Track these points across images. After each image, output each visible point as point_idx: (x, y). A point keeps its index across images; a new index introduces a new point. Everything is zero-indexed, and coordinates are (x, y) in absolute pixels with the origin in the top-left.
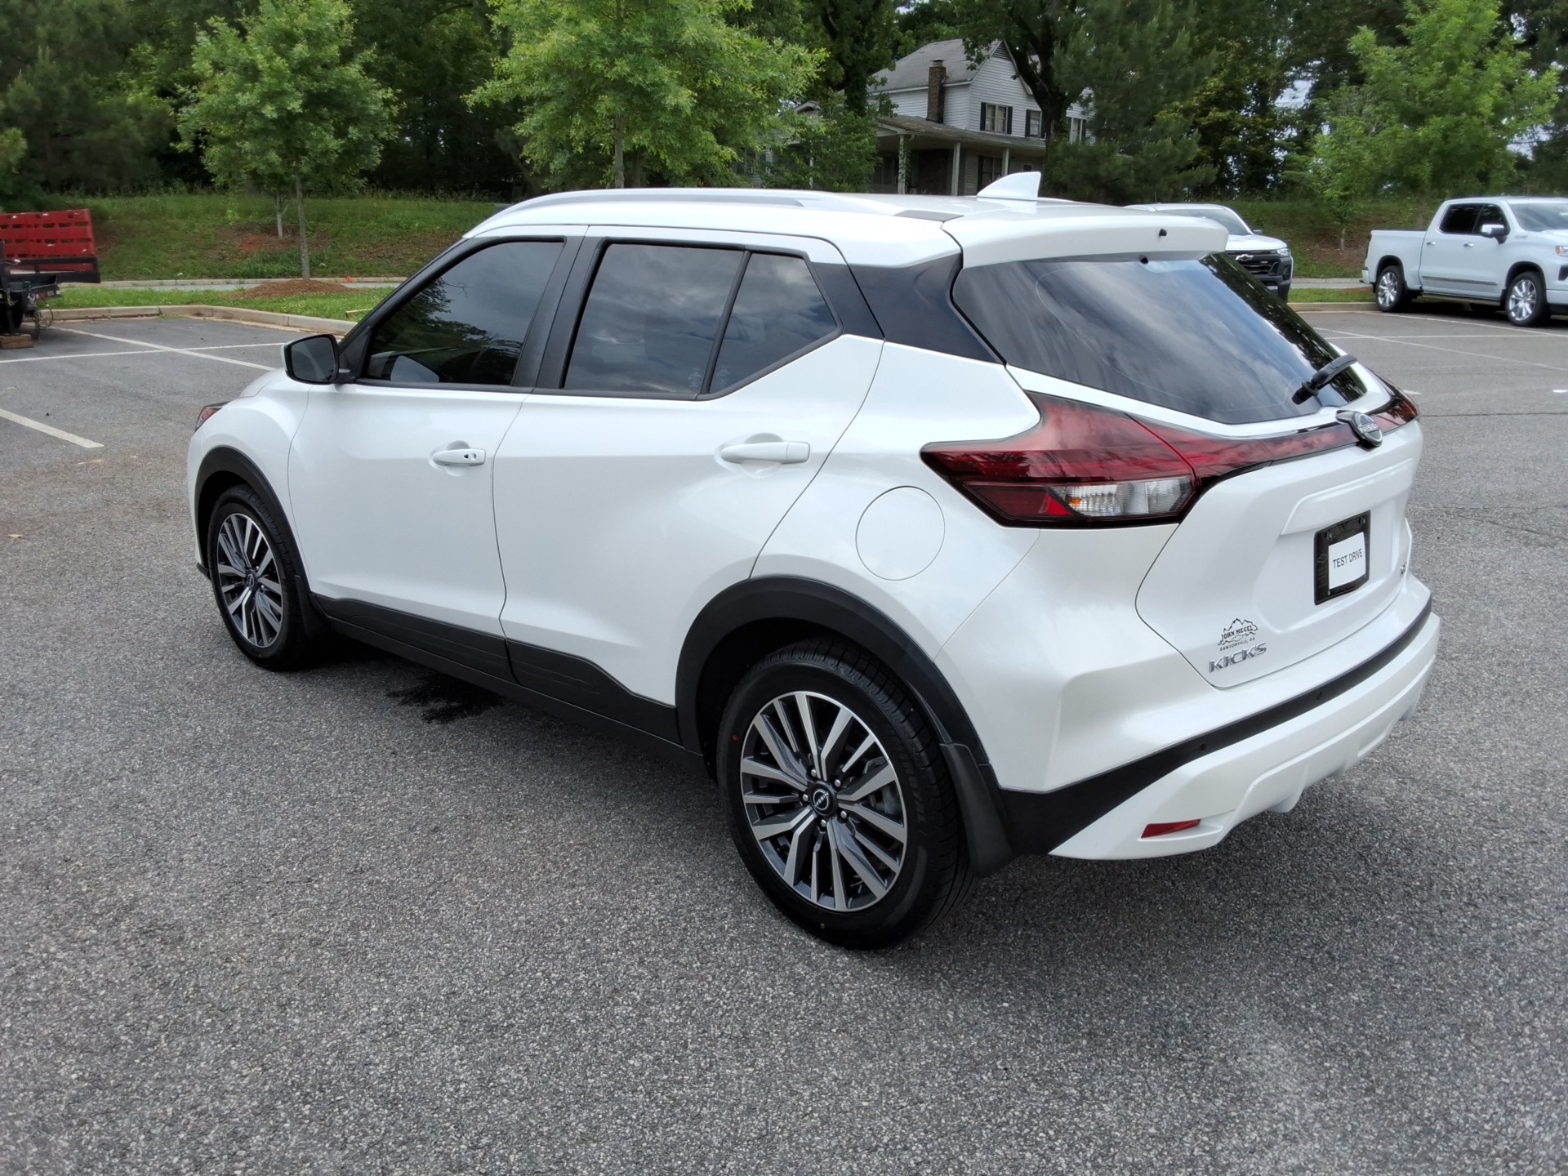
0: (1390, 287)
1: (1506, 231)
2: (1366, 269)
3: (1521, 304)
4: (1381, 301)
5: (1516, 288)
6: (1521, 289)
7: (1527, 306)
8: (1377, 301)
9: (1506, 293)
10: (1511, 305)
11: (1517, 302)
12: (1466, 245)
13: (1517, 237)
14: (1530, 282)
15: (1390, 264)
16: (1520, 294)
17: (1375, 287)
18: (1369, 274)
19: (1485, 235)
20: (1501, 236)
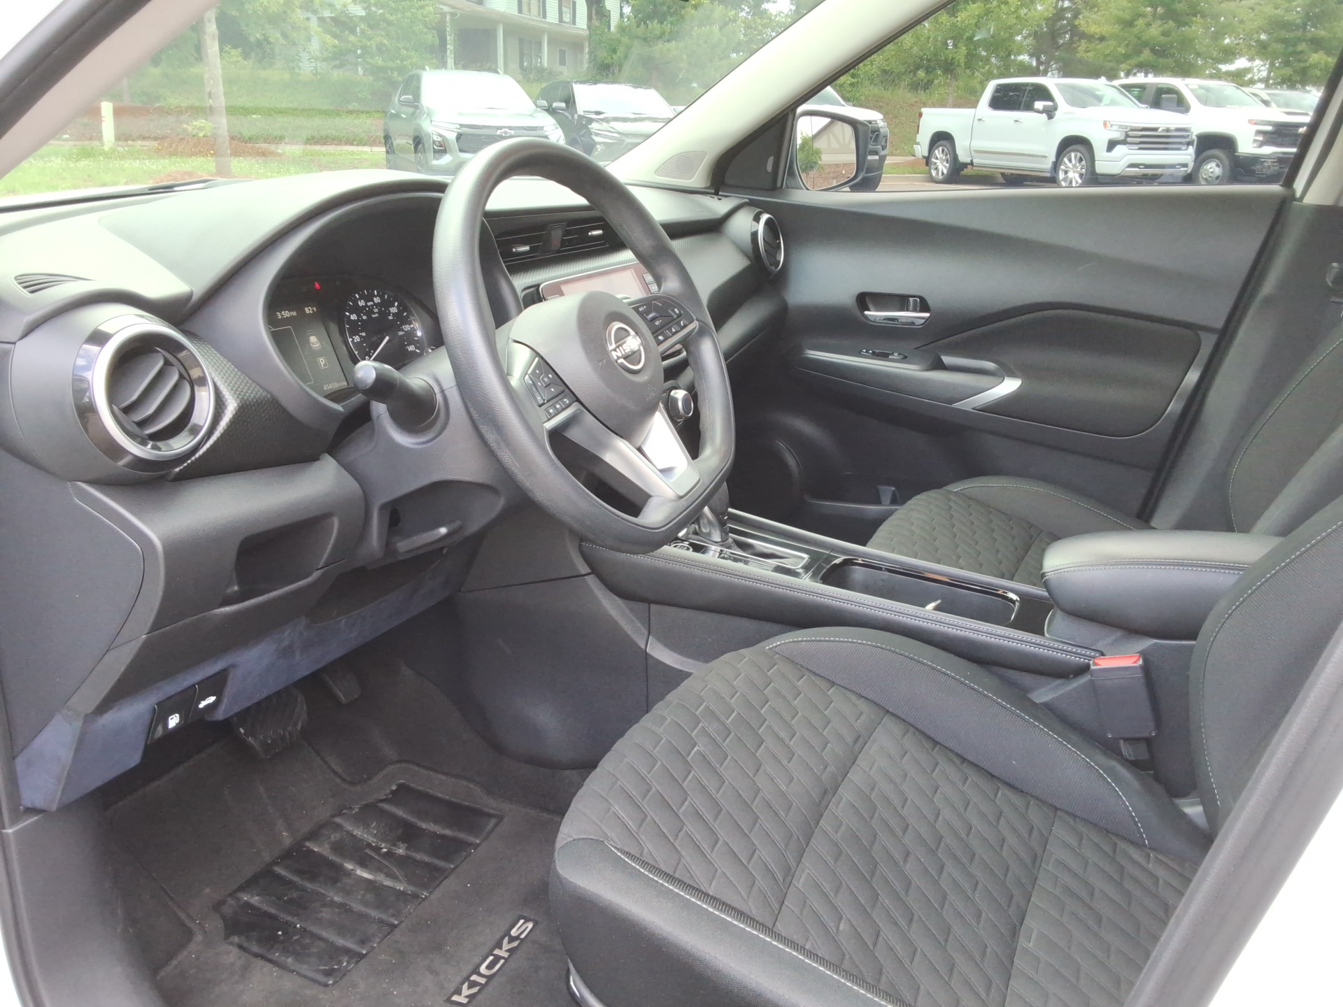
0: (942, 160)
1: (1055, 108)
2: (918, 144)
3: (1071, 175)
4: (934, 173)
5: (1066, 160)
6: (1070, 161)
7: (1077, 176)
8: (930, 173)
9: (1056, 166)
10: (1061, 176)
11: (1066, 172)
12: (1016, 121)
13: (1065, 113)
14: (1079, 155)
15: (942, 138)
16: (1070, 165)
17: (927, 160)
18: (922, 149)
19: (1038, 111)
20: (1050, 113)
